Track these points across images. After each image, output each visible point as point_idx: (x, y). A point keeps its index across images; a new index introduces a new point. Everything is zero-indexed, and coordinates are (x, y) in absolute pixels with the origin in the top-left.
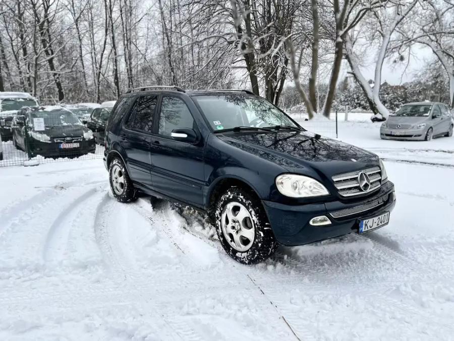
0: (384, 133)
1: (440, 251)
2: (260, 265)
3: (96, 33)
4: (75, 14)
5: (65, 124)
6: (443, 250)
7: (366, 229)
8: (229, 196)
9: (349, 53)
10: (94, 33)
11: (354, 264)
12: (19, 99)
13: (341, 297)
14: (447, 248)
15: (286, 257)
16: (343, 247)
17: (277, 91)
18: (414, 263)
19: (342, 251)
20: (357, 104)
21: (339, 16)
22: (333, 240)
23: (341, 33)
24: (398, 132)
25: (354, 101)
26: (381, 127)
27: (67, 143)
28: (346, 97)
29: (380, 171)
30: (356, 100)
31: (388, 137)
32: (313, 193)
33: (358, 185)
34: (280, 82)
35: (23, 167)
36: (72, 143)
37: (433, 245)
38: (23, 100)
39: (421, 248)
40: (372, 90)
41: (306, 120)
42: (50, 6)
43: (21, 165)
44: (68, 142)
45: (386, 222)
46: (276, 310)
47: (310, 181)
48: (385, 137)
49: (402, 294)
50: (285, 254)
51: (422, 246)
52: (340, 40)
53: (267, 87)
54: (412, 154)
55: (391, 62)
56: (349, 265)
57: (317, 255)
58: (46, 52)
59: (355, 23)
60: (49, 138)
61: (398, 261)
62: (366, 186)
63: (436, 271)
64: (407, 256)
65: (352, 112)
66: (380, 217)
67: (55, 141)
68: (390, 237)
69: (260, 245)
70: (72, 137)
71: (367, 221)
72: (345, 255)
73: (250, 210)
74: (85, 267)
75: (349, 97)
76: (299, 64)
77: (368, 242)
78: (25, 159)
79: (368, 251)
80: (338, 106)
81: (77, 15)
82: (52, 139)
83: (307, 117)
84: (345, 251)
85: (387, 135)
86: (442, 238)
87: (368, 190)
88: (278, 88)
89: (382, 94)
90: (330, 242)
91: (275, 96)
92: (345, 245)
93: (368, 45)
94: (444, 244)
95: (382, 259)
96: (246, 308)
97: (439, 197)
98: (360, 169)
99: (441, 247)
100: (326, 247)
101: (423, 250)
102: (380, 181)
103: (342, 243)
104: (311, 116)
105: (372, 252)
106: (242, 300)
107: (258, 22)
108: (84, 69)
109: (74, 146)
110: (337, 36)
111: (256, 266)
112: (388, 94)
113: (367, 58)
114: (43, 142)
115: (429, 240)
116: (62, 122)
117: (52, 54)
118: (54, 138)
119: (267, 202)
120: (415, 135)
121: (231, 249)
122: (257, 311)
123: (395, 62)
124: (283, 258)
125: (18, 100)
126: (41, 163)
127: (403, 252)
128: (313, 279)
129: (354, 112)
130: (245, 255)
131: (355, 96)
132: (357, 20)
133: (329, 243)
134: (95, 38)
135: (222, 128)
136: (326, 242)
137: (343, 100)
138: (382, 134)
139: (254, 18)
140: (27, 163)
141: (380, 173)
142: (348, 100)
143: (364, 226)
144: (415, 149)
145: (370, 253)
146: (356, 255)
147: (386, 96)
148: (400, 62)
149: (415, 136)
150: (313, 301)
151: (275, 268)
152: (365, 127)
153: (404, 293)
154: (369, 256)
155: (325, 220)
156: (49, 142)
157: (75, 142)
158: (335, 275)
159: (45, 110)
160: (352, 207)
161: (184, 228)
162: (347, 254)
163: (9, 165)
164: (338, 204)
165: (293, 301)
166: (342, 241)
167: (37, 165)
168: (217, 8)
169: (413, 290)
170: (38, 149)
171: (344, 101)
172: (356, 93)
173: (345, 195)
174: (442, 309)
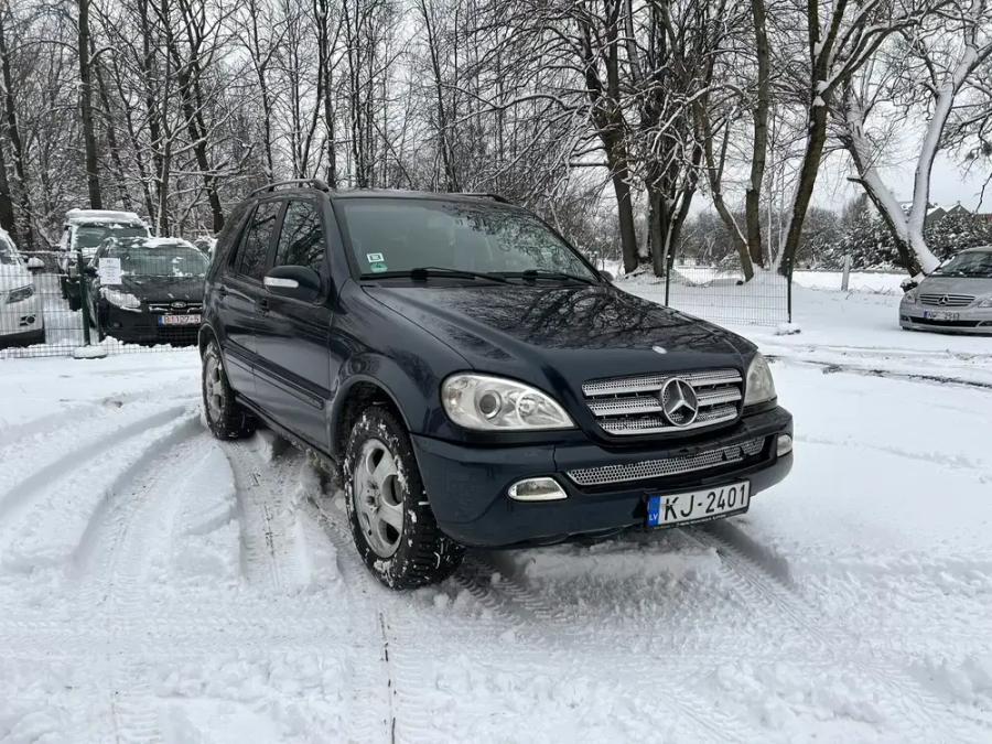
0: (909, 314)
1: (895, 591)
2: (422, 592)
3: (303, 95)
4: (259, 55)
5: (181, 275)
6: (902, 587)
7: (671, 519)
8: (365, 426)
9: (855, 135)
10: (300, 94)
11: (654, 607)
12: (113, 224)
13: (563, 683)
14: (915, 584)
15: (496, 577)
16: (641, 562)
17: (674, 217)
18: (811, 615)
19: (640, 573)
20: (881, 253)
21: (819, 47)
22: (621, 544)
23: (823, 86)
24: (941, 314)
25: (876, 245)
26: (902, 302)
27: (174, 313)
28: (856, 237)
29: (740, 379)
30: (880, 245)
31: (917, 326)
32: (531, 422)
33: (659, 409)
34: (681, 197)
35: (72, 359)
36: (185, 313)
37: (880, 573)
38: (120, 227)
39: (846, 578)
40: (907, 219)
41: (740, 283)
42: (204, 37)
43: (70, 355)
44: (177, 312)
45: (738, 505)
46: (390, 702)
47: (523, 394)
48: (910, 324)
49: (722, 686)
50: (497, 571)
51: (849, 574)
52: (819, 102)
53: (651, 209)
54: (963, 363)
55: (962, 158)
56: (639, 608)
57: (577, 578)
58: (192, 130)
59: (855, 63)
60: (138, 303)
61: (773, 605)
62: (685, 413)
63: (857, 637)
64: (801, 596)
65: (869, 272)
66: (717, 491)
67: (151, 309)
68: (775, 546)
69: (410, 542)
70: (187, 302)
71: (672, 497)
72: (645, 582)
73: (396, 457)
74: (29, 571)
75: (864, 237)
76: (723, 156)
77: (708, 555)
78: (77, 344)
79: (705, 577)
80: (836, 257)
81: (263, 58)
82: (145, 304)
83: (740, 276)
84: (648, 573)
85: (916, 320)
86: (905, 556)
87: (691, 425)
88: (677, 212)
89: (943, 232)
90: (614, 547)
91: (671, 227)
92: (649, 556)
93: (899, 116)
94: (909, 572)
95: (733, 597)
96: (318, 689)
97: (962, 461)
98: (673, 372)
99: (899, 581)
100: (598, 559)
101: (850, 583)
102: (738, 404)
103: (640, 554)
104: (749, 275)
105: (716, 580)
106: (309, 670)
107: (637, 65)
108: (271, 168)
109: (189, 321)
110: (814, 94)
111: (413, 594)
112: (957, 232)
113: (898, 146)
114: (125, 311)
115: (870, 561)
116: (175, 270)
117: (204, 135)
118: (148, 302)
119: (421, 439)
120: (983, 320)
121: (368, 550)
122: (340, 698)
123: (970, 156)
124: (489, 579)
125: (111, 227)
126: (111, 352)
127: (796, 586)
128: (530, 634)
129: (873, 272)
130: (387, 564)
131: (877, 236)
132: (860, 57)
133: (612, 551)
134: (300, 105)
135: (384, 269)
136: (603, 548)
137: (848, 243)
138: (903, 318)
139: (629, 55)
140: (82, 351)
141: (741, 386)
142: (859, 244)
143: (662, 512)
144: (972, 352)
145: (709, 583)
146: (673, 584)
147: (953, 235)
148: (982, 157)
149: (984, 324)
150: (494, 688)
151: (453, 603)
152: (877, 303)
153: (727, 684)
154: (703, 589)
155: (554, 490)
156: (140, 311)
157: (192, 313)
158: (591, 629)
159: (144, 245)
160: (635, 462)
161: (311, 500)
162: (651, 582)
163: (43, 354)
164: (594, 452)
165: (441, 683)
166: (644, 548)
167: (101, 357)
168: (546, 37)
169: (758, 678)
170: (116, 325)
171: (851, 246)
172: (880, 230)
173: (617, 432)
174: (814, 736)
